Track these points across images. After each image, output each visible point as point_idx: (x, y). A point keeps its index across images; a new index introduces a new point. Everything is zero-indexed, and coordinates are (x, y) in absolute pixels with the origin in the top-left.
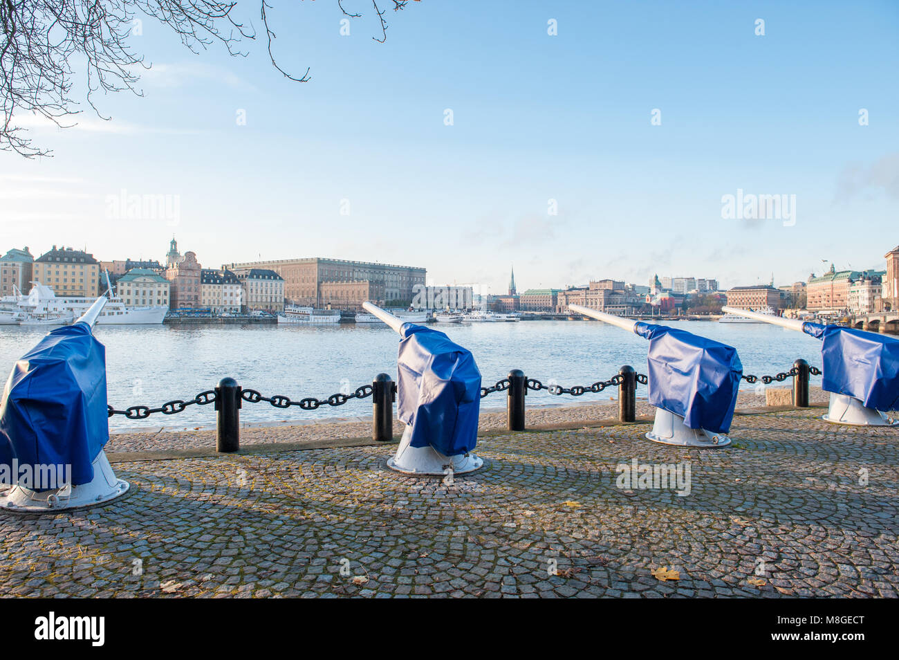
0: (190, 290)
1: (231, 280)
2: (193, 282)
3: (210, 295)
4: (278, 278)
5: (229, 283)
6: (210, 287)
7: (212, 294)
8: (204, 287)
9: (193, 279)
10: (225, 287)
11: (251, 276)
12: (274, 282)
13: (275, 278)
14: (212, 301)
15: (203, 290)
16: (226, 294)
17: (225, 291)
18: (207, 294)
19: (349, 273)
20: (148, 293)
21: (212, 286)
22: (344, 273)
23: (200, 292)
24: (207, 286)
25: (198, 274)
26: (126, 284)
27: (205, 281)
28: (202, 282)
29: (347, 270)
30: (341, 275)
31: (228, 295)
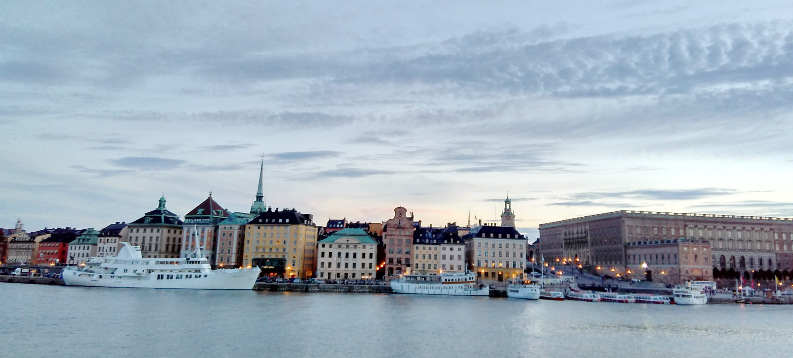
0: (400, 252)
1: (452, 240)
2: (404, 242)
3: (424, 257)
4: (516, 236)
5: (449, 242)
6: (424, 248)
7: (427, 257)
8: (417, 248)
9: (404, 239)
10: (444, 249)
11: (479, 235)
12: (511, 242)
13: (512, 237)
14: (427, 266)
15: (416, 252)
16: (444, 257)
17: (443, 253)
18: (420, 257)
19: (677, 230)
20: (351, 255)
21: (427, 246)
22: (669, 229)
23: (413, 254)
24: (421, 246)
25: (411, 232)
26: (327, 246)
27: (418, 241)
28: (415, 243)
29: (673, 226)
30: (664, 233)
31: (448, 258)
